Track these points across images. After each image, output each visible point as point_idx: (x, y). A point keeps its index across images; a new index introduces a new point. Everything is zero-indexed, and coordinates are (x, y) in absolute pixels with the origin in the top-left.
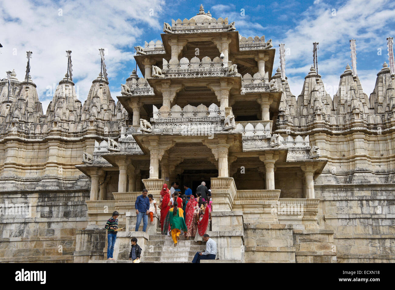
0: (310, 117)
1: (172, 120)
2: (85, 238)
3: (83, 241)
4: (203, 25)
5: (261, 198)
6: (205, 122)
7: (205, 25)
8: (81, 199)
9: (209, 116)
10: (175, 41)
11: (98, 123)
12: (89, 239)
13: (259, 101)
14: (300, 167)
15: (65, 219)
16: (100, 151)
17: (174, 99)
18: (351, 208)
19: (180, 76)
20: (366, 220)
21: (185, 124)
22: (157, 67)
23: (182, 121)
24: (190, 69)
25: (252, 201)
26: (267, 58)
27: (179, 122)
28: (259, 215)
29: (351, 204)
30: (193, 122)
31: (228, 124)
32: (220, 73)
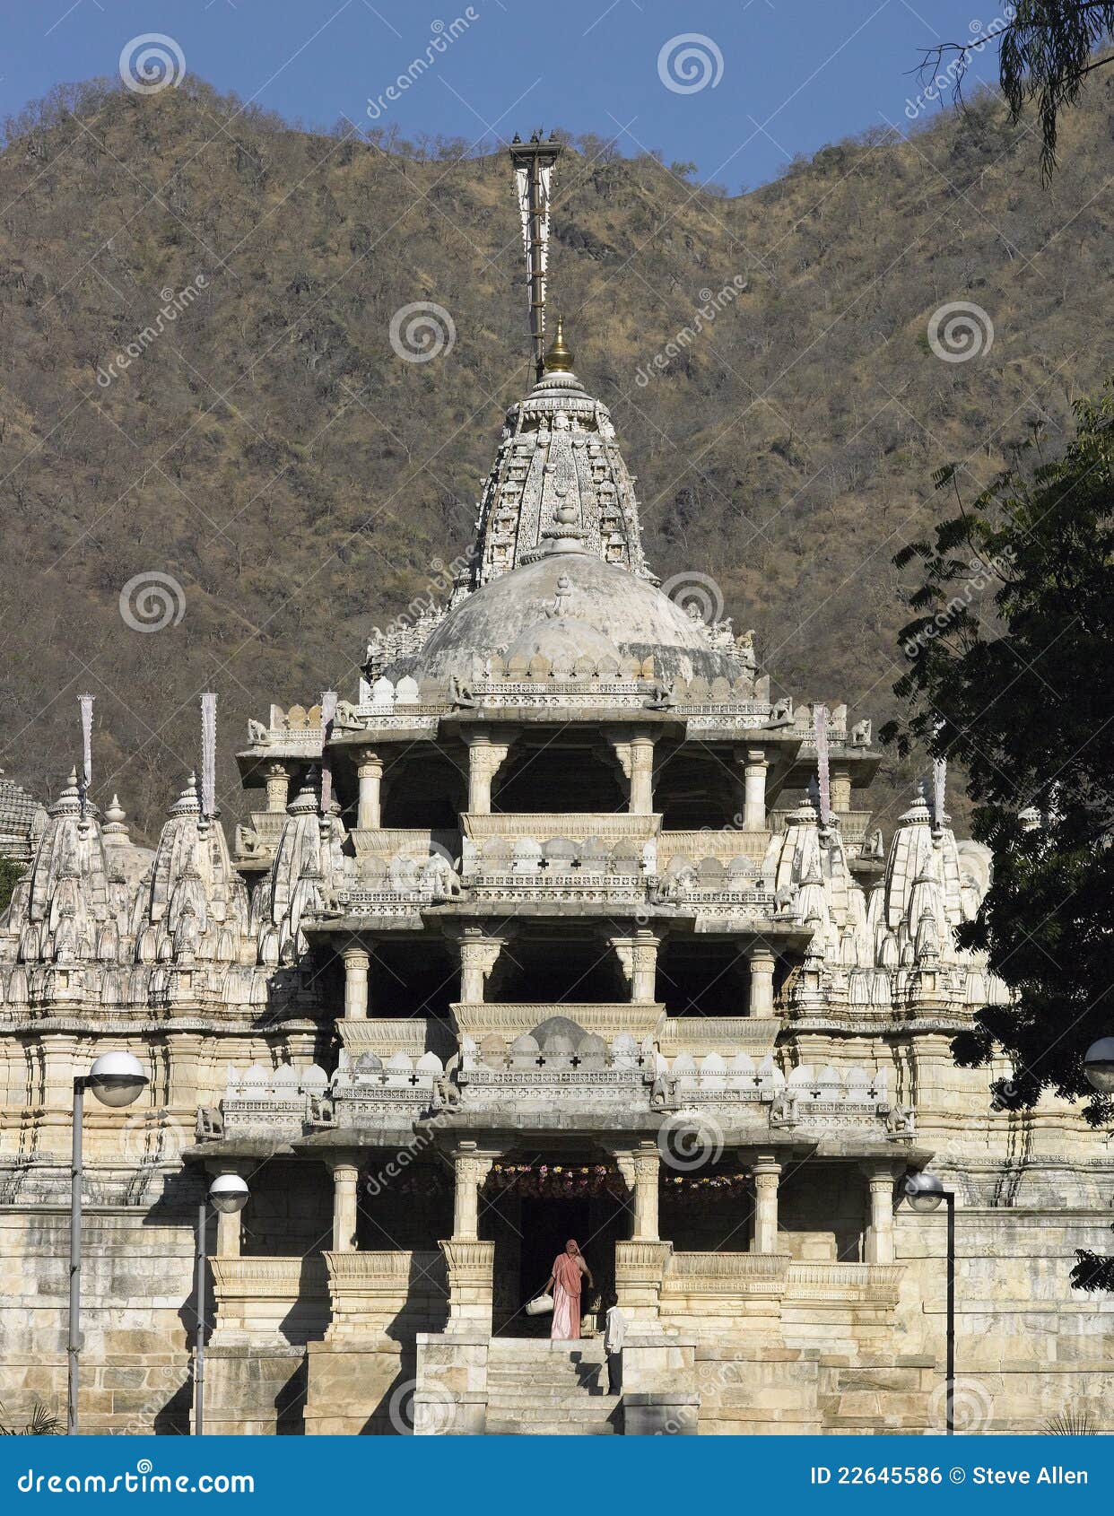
0: (903, 975)
1: (513, 1077)
3: (213, 1378)
4: (573, 680)
5: (734, 1274)
6: (602, 1084)
7: (581, 677)
9: (614, 1067)
11: (203, 975)
12: (233, 1374)
15: (117, 1302)
17: (495, 966)
18: (1002, 1281)
19: (516, 899)
20: (1042, 1318)
21: (548, 1089)
23: (542, 1081)
24: (544, 877)
25: (714, 1281)
28: (730, 1322)
29: (1004, 1267)
30: (571, 1083)
31: (662, 1094)
32: (632, 891)
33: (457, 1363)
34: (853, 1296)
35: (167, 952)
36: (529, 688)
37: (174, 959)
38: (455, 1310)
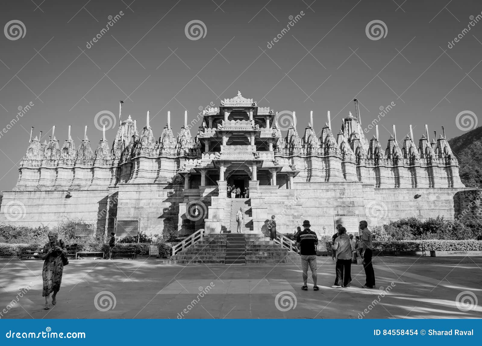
1: (230, 153)
4: (240, 102)
5: (270, 189)
8: (178, 188)
10: (226, 110)
13: (268, 142)
14: (287, 175)
16: (189, 164)
17: (228, 140)
18: (309, 193)
20: (316, 199)
22: (219, 125)
24: (236, 126)
25: (266, 190)
26: (271, 119)
28: (269, 197)
29: (309, 191)
30: (240, 154)
31: (257, 155)
32: (250, 128)
33: (219, 202)
34: (288, 194)
35: (180, 146)
36: (233, 103)
37: (181, 147)
38: (220, 193)
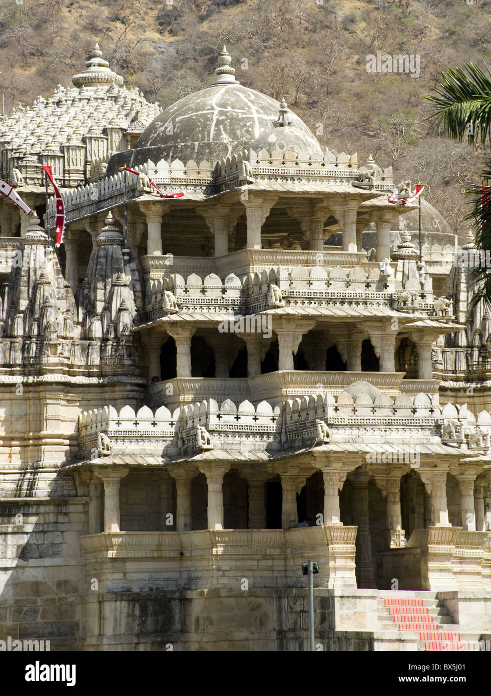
1: (359, 421)
2: (123, 608)
3: (118, 614)
6: (411, 426)
12: (130, 611)
21: (379, 428)
23: (377, 424)
24: (330, 291)
27: (371, 425)
30: (393, 425)
31: (451, 433)
33: (359, 608)
35: (36, 331)
37: (40, 336)
